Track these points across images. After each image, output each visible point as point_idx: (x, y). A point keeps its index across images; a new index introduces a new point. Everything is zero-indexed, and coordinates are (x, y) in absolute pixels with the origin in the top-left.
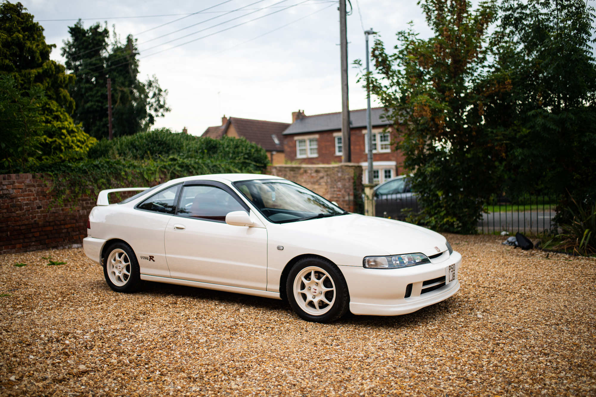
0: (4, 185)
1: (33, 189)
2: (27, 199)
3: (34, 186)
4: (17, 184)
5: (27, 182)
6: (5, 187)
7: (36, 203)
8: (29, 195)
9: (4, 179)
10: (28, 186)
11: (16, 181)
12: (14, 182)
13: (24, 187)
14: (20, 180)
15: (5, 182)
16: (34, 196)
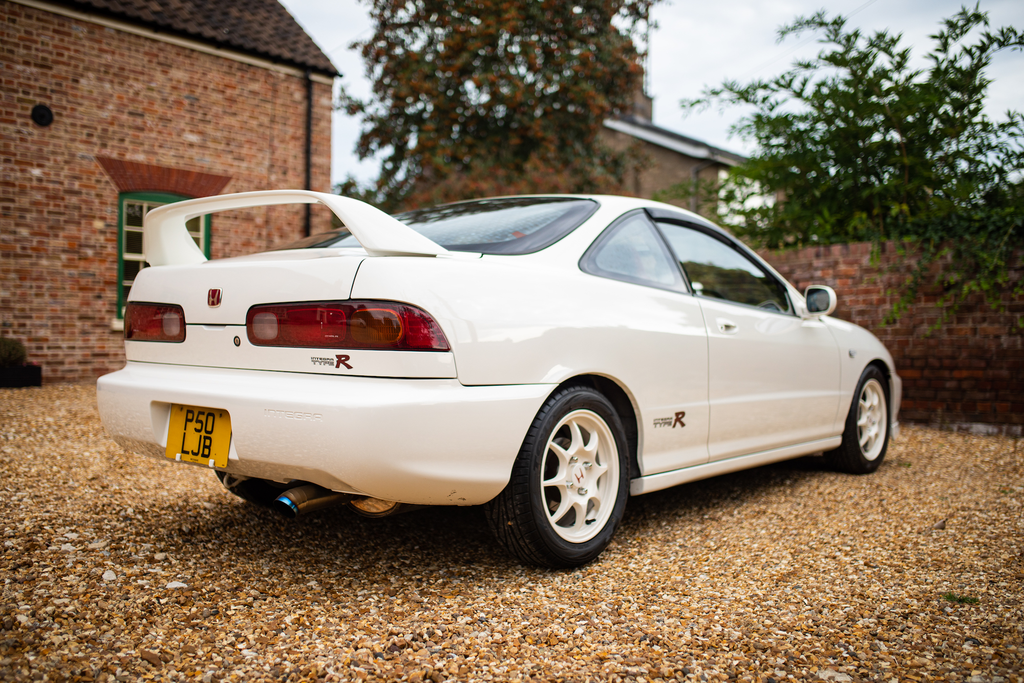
0: (816, 269)
1: (877, 277)
2: (864, 301)
3: (880, 271)
4: (842, 267)
5: (866, 261)
6: (819, 274)
7: (884, 310)
8: (867, 292)
9: (818, 255)
10: (868, 270)
11: (841, 260)
12: (836, 263)
13: (858, 274)
14: (851, 258)
15: (817, 263)
16: (878, 292)
